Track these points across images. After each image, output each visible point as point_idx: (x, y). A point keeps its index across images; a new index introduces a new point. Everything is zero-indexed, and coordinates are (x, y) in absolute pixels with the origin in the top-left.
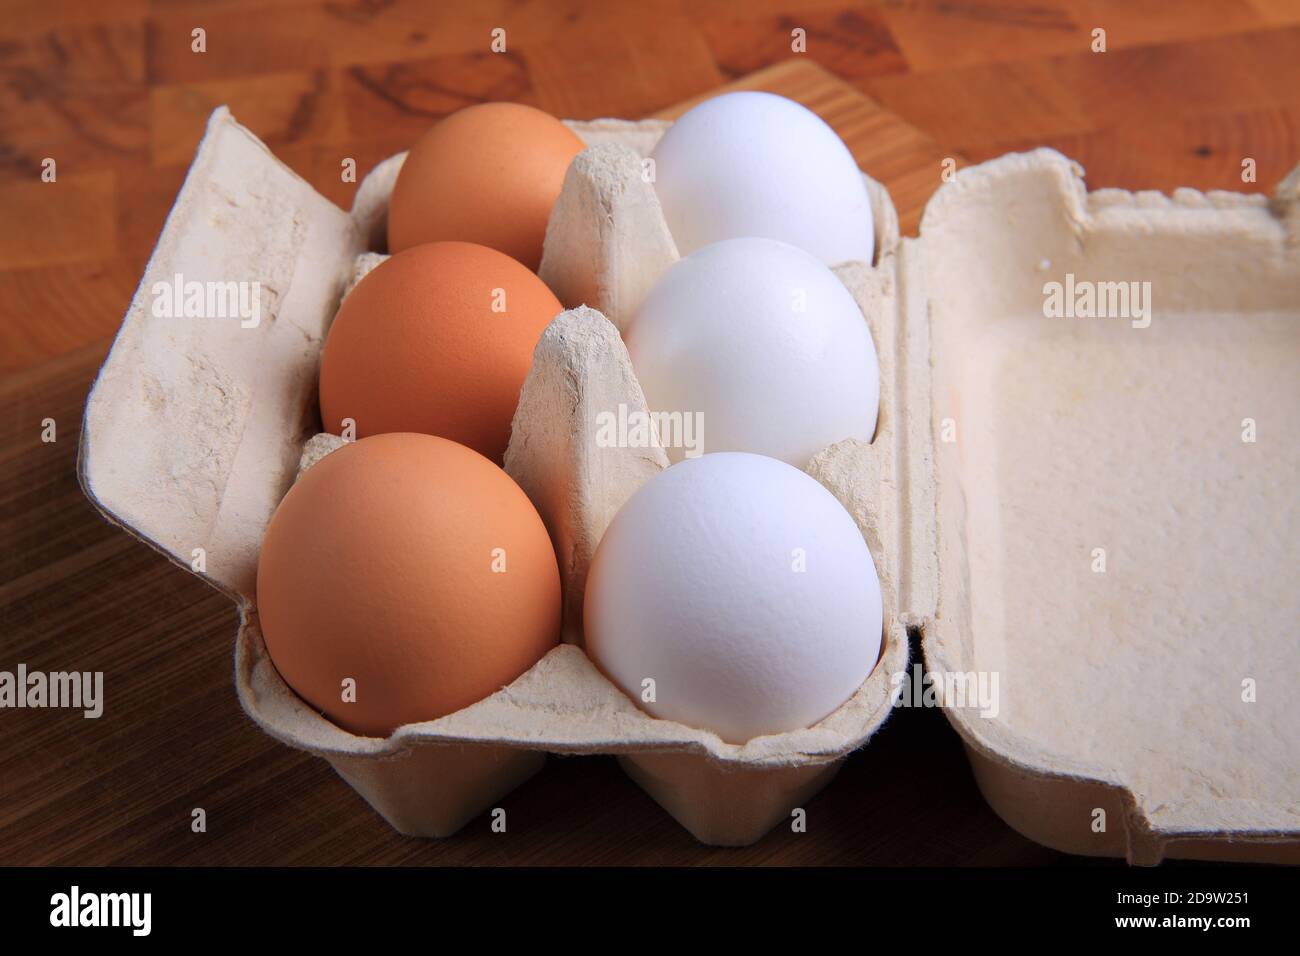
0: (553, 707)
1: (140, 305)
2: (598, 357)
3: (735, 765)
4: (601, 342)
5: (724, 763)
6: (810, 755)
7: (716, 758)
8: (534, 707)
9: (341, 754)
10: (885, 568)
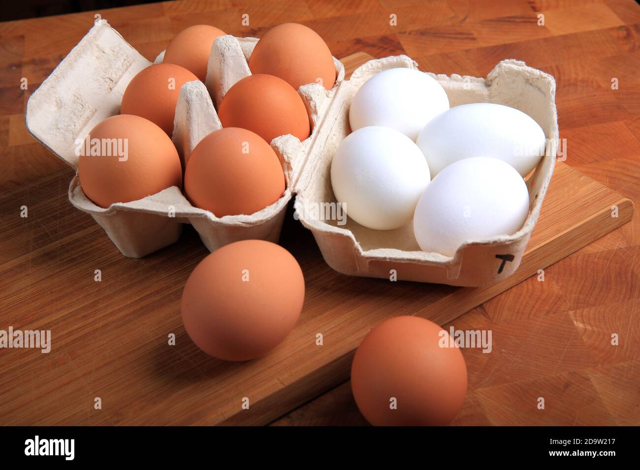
0: (163, 202)
1: (55, 74)
2: (197, 95)
3: (217, 223)
4: (198, 90)
5: (214, 222)
6: (243, 223)
7: (211, 220)
8: (157, 202)
9: (94, 212)
10: (291, 176)
